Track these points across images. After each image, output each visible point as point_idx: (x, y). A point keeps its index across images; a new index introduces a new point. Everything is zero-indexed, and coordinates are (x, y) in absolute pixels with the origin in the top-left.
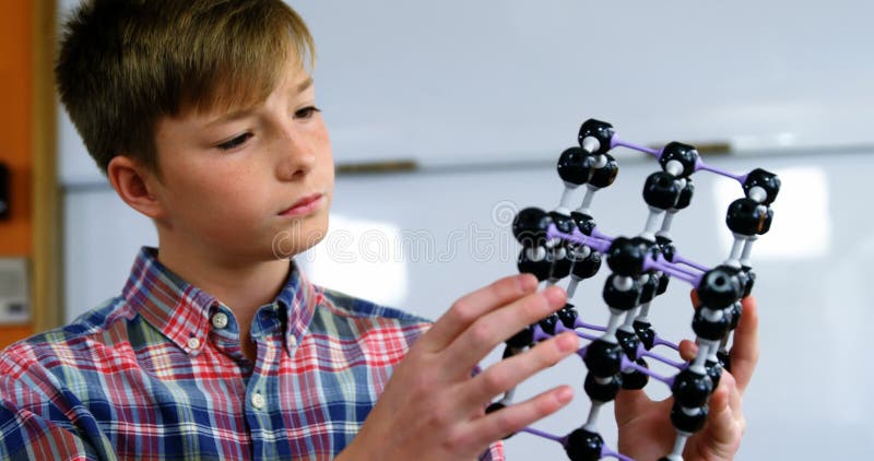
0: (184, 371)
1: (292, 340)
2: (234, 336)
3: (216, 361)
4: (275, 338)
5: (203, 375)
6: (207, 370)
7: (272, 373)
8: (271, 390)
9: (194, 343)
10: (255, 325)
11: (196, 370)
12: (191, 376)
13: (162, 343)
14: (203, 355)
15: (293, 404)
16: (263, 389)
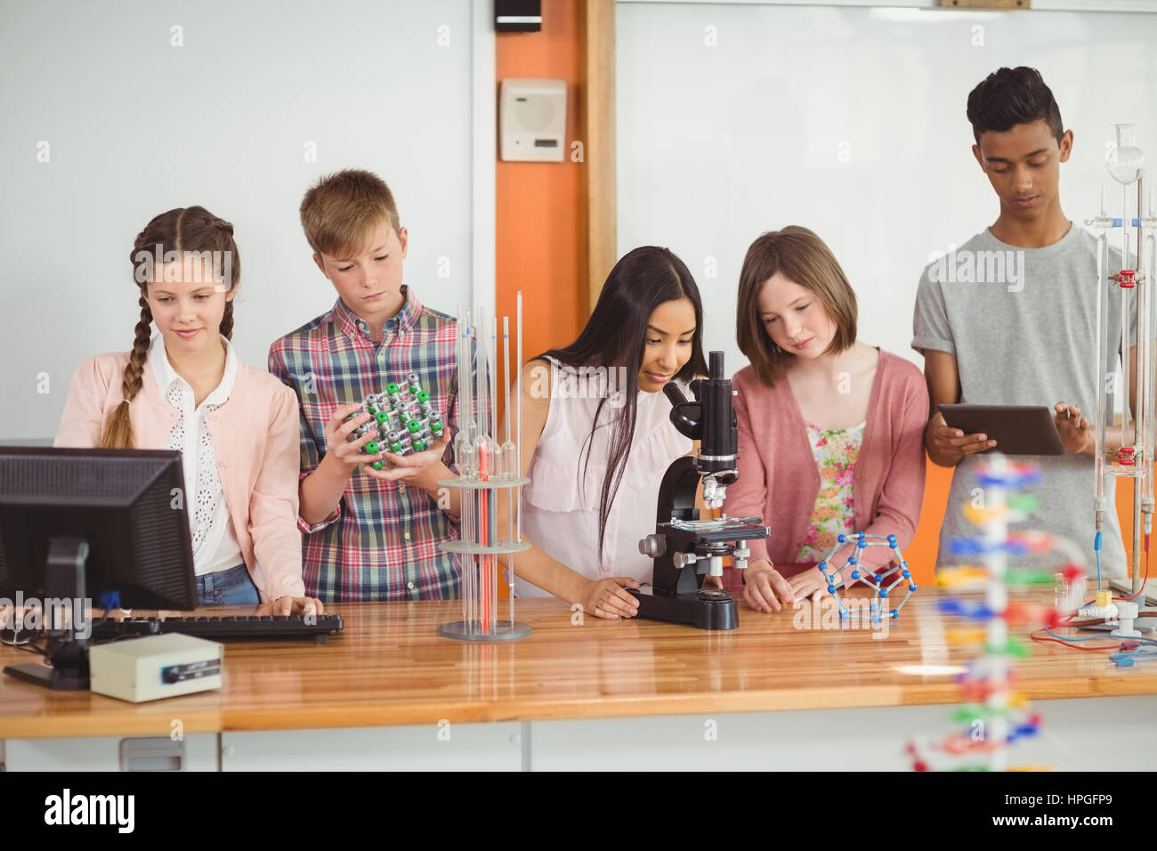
0: (349, 347)
1: (402, 333)
2: (368, 332)
3: (362, 342)
4: (394, 332)
5: (358, 348)
6: (359, 346)
7: (390, 346)
8: (388, 354)
9: (352, 335)
10: (385, 326)
11: (354, 346)
12: (352, 349)
13: (341, 334)
14: (356, 340)
15: (397, 359)
16: (384, 353)
